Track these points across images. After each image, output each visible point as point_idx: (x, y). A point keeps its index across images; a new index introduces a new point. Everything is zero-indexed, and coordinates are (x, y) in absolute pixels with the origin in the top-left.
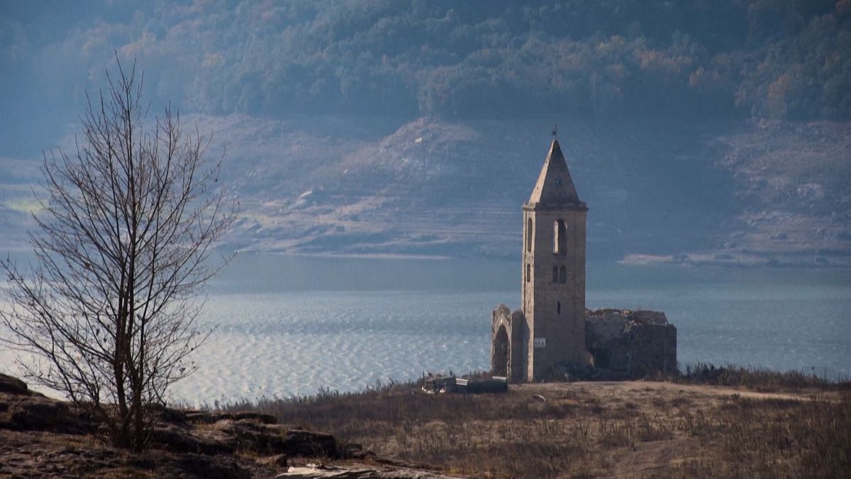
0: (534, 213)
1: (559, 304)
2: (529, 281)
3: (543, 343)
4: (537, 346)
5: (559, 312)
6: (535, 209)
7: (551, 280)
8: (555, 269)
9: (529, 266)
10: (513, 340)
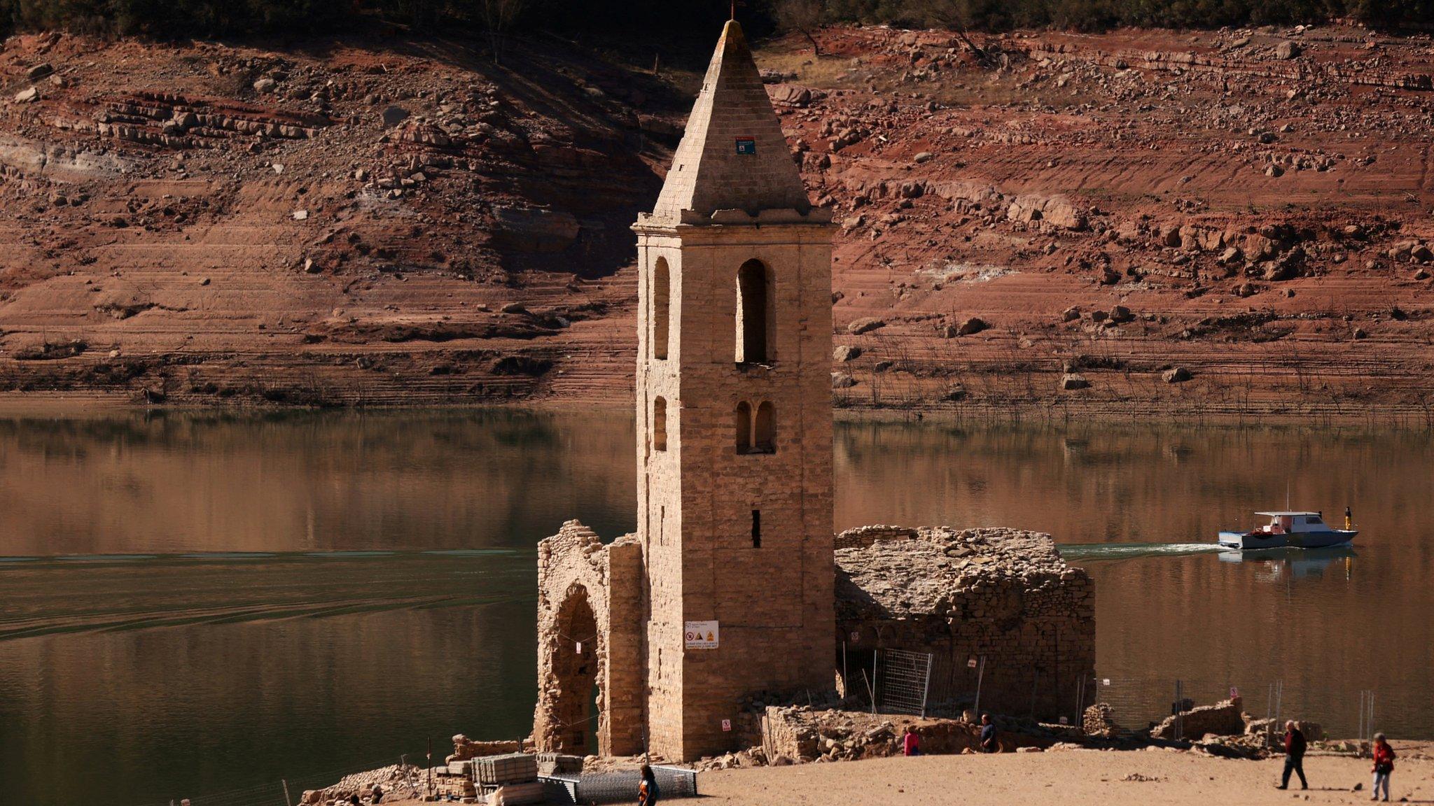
0: (678, 242)
1: (756, 514)
2: (662, 447)
3: (710, 636)
4: (694, 643)
5: (757, 543)
6: (680, 232)
7: (732, 443)
8: (743, 409)
9: (661, 404)
10: (614, 629)
